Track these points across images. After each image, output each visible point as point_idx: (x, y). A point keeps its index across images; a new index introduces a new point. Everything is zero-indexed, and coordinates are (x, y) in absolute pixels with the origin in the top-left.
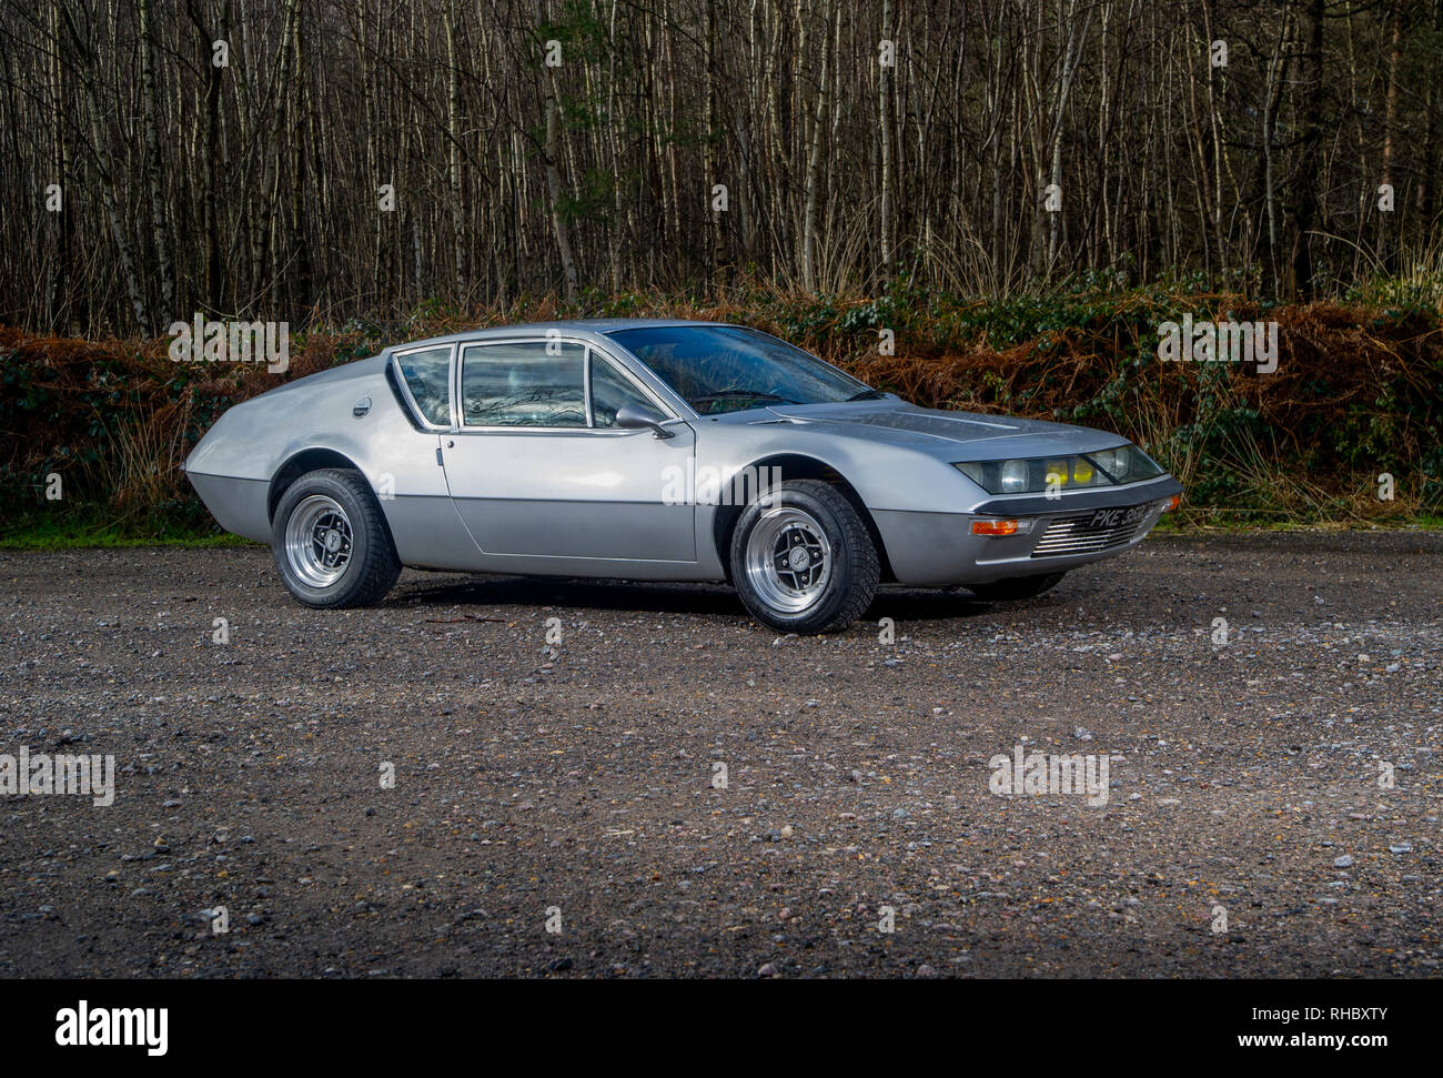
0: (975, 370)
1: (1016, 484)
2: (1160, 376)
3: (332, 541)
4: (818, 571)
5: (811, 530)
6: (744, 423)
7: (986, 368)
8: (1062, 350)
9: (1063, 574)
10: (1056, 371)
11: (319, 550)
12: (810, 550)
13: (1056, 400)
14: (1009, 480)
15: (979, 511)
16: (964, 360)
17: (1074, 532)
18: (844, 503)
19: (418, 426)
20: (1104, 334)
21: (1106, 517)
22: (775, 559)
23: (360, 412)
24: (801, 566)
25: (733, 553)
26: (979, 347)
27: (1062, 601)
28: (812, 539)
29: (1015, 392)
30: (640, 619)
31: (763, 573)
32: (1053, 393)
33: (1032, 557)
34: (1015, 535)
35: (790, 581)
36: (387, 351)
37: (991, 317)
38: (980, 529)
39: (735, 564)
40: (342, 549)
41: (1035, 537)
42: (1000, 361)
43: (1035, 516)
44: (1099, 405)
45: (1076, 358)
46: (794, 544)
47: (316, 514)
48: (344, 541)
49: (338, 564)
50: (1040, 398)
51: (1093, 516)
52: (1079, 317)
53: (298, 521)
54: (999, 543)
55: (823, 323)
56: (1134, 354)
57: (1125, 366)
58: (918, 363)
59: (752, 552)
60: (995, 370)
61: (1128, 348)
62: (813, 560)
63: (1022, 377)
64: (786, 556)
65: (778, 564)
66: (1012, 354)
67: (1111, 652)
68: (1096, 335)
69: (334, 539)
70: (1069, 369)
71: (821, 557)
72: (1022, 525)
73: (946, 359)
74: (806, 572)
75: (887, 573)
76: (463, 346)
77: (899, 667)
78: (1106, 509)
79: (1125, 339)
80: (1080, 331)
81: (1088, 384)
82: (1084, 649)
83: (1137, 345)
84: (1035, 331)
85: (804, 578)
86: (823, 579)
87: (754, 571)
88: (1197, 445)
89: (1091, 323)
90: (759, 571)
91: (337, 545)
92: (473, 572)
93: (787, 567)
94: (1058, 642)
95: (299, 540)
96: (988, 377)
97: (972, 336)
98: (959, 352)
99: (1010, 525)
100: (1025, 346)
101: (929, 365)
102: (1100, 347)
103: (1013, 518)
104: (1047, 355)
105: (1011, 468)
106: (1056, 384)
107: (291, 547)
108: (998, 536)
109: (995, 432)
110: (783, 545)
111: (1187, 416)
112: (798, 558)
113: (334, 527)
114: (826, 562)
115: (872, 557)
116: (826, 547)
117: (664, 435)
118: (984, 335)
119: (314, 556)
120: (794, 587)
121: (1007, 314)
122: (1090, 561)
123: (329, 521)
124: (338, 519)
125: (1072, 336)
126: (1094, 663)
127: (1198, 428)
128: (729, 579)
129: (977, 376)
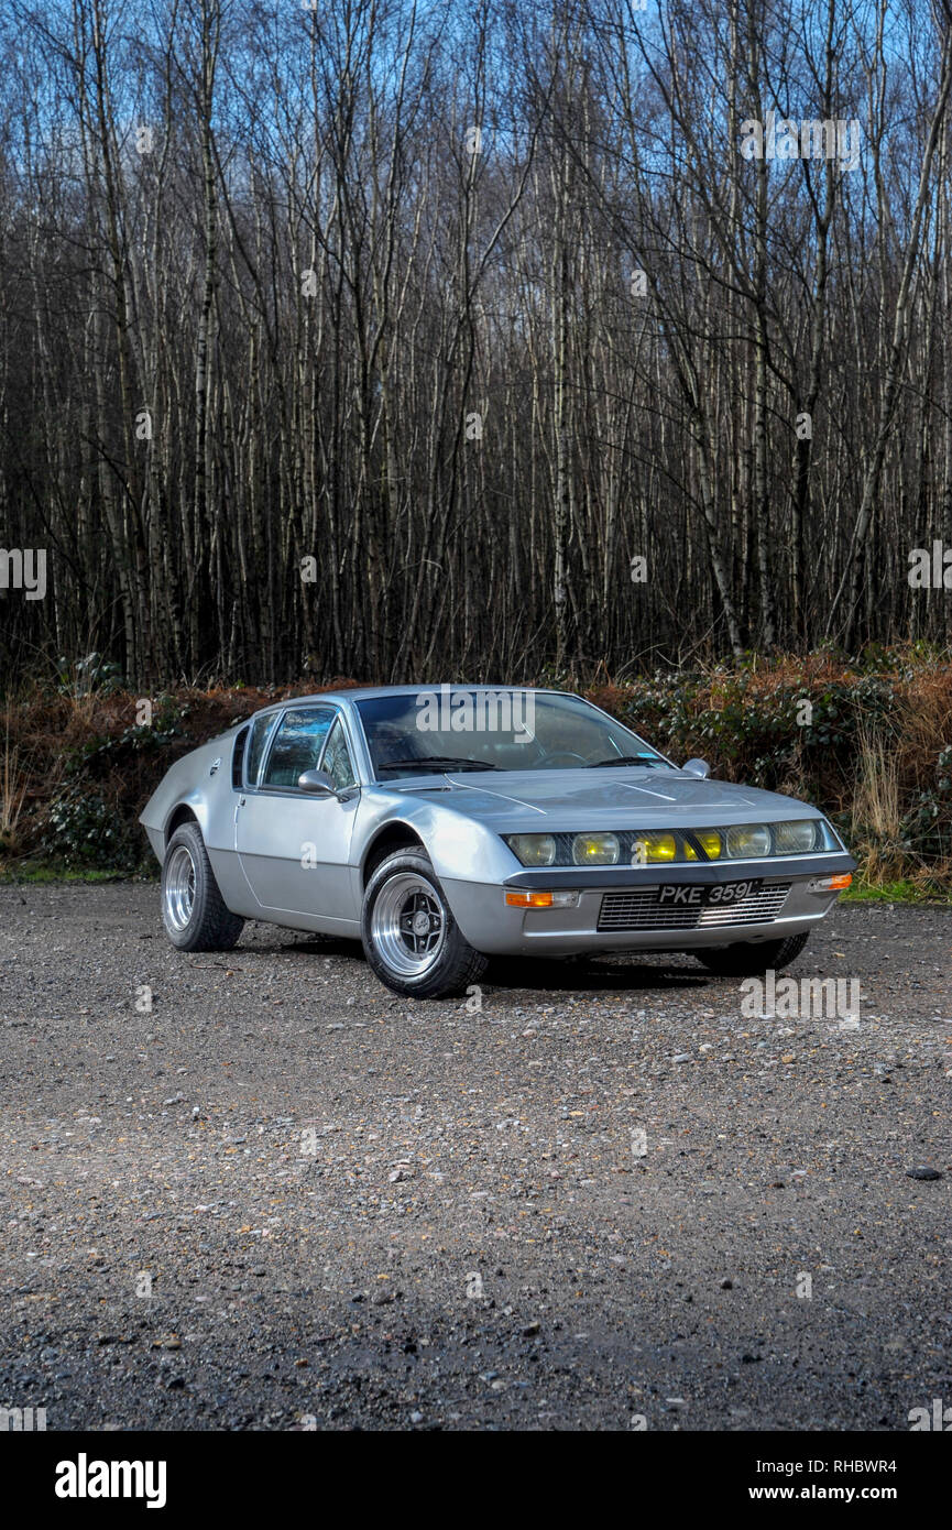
5: (435, 899)
12: (431, 917)
21: (677, 893)
22: (401, 918)
23: (213, 771)
24: (421, 931)
28: (435, 908)
31: (390, 936)
33: (599, 930)
35: (411, 943)
38: (514, 900)
43: (580, 890)
46: (419, 908)
51: (660, 892)
53: (176, 869)
59: (380, 915)
62: (432, 928)
64: (411, 917)
65: (402, 924)
71: (439, 926)
74: (425, 937)
78: (676, 886)
85: (422, 942)
87: (378, 935)
93: (410, 928)
99: (548, 897)
103: (552, 891)
107: (170, 893)
108: (532, 909)
110: (410, 907)
112: (421, 922)
114: (443, 932)
116: (445, 918)
117: (342, 799)
120: (413, 950)
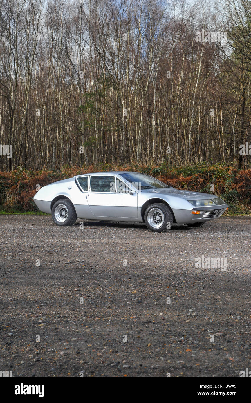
0: (180, 182)
1: (199, 205)
2: (217, 184)
3: (63, 213)
4: (161, 220)
5: (160, 212)
6: (147, 192)
7: (182, 181)
8: (198, 178)
9: (205, 222)
10: (196, 182)
11: (61, 215)
12: (160, 216)
13: (196, 188)
14: (198, 204)
15: (193, 210)
16: (178, 180)
17: (210, 214)
18: (166, 207)
19: (81, 191)
20: (206, 175)
21: (215, 211)
23: (70, 188)
24: (158, 219)
25: (145, 217)
26: (181, 177)
27: (205, 227)
28: (160, 214)
29: (188, 186)
30: (125, 229)
31: (151, 221)
32: (196, 187)
33: (201, 218)
34: (199, 214)
35: (156, 222)
36: (75, 177)
37: (183, 171)
38: (193, 213)
39: (145, 218)
40: (65, 215)
41: (203, 215)
42: (185, 180)
43: (203, 211)
44: (205, 189)
45: (201, 180)
46: (157, 215)
47: (61, 208)
48: (66, 213)
49: (65, 218)
50: (193, 187)
51: (213, 211)
52: (201, 172)
53: (57, 209)
54: (196, 216)
55: (149, 171)
56: (212, 179)
57: (211, 181)
58: (168, 180)
59: (149, 216)
60: (184, 182)
61: (211, 178)
62: (160, 218)
63: (190, 183)
64: (155, 217)
65: (153, 219)
66: (187, 178)
67: (218, 236)
68: (204, 175)
69: (64, 213)
70: (199, 182)
71: (162, 218)
72: (201, 212)
73: (174, 179)
75: (174, 221)
76: (90, 176)
77: (179, 238)
79: (210, 176)
80: (201, 174)
81: (203, 185)
82: (213, 235)
83: (213, 177)
84: (192, 174)
85: (159, 222)
86: (163, 222)
87: (149, 220)
88: (225, 198)
89: (203, 173)
90: (150, 220)
91: (65, 214)
92: (92, 220)
93: (155, 219)
94: (207, 234)
95: (57, 213)
96: (183, 183)
97: (179, 175)
98: (177, 178)
99: (198, 212)
100: (190, 177)
101: (170, 180)
102: (205, 177)
103: (199, 211)
104: (195, 179)
105: (198, 201)
106: (196, 185)
107: (55, 214)
108: (196, 214)
109: (193, 195)
110: (154, 215)
111: (223, 192)
112: (158, 218)
113: (64, 210)
114: (163, 219)
115: (172, 218)
116: (163, 216)
117: (131, 194)
118: (181, 174)
119: (60, 216)
121: (186, 170)
122: (211, 220)
123: (63, 209)
124: (65, 209)
125: (200, 175)
126: (215, 238)
127: (225, 194)
128: (144, 221)
129: (180, 183)
